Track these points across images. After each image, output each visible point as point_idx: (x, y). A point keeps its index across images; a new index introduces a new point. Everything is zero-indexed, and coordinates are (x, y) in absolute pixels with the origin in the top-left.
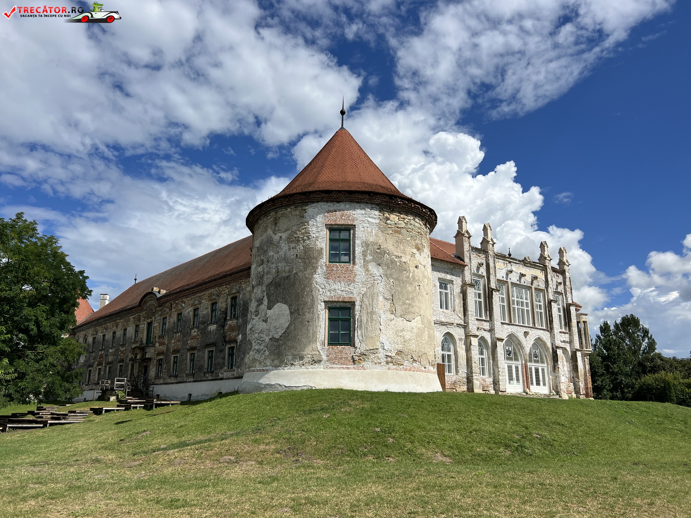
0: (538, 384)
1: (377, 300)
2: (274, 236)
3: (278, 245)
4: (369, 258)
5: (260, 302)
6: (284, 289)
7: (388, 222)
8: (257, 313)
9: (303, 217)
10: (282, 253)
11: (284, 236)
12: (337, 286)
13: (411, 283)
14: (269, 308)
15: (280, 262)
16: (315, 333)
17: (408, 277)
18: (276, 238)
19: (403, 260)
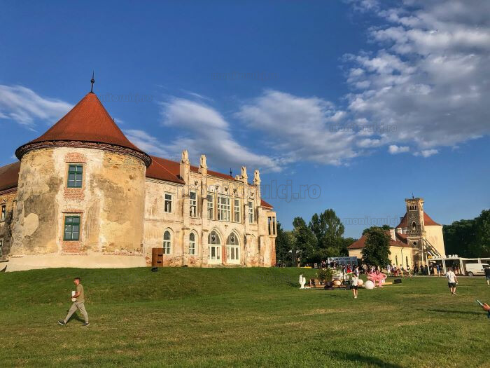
0: (233, 258)
1: (99, 212)
2: (31, 168)
3: (33, 174)
4: (95, 184)
5: (20, 211)
6: (36, 204)
7: (111, 161)
8: (17, 219)
9: (50, 156)
10: (35, 180)
11: (38, 168)
12: (72, 202)
13: (124, 200)
14: (25, 217)
15: (34, 185)
16: (54, 233)
17: (122, 197)
18: (32, 169)
19: (119, 185)
